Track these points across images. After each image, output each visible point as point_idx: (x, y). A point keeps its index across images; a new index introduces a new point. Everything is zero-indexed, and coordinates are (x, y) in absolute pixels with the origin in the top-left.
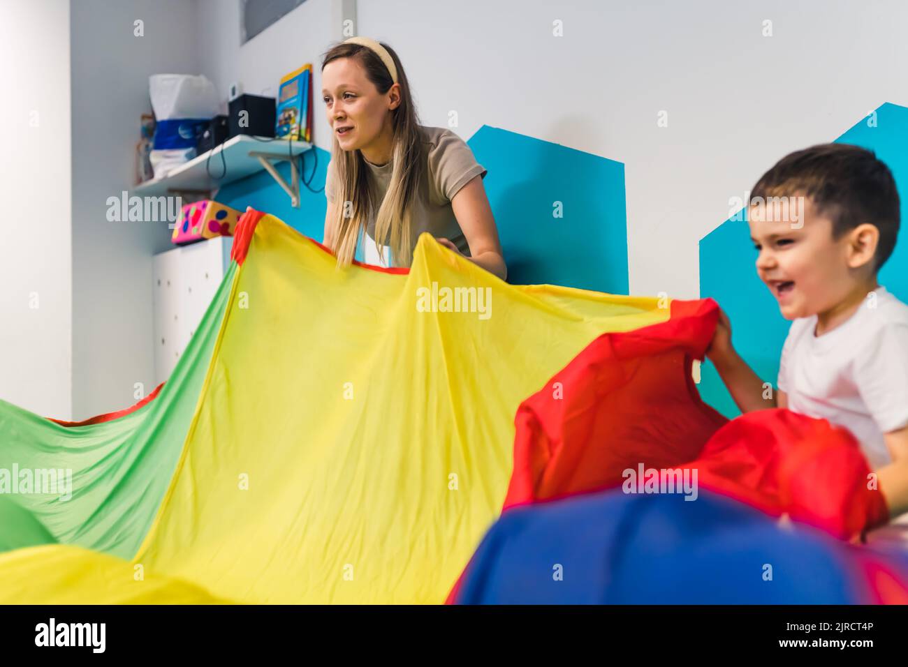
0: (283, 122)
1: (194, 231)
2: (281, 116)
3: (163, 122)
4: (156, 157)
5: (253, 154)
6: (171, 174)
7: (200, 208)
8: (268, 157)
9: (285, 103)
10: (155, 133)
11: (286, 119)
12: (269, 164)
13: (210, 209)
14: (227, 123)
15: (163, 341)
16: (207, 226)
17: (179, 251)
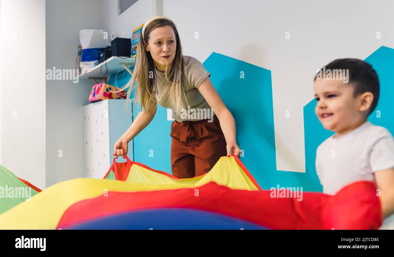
0: (134, 49)
1: (97, 97)
2: (133, 47)
3: (85, 50)
4: (82, 64)
5: (121, 64)
6: (88, 72)
7: (100, 87)
8: (127, 64)
9: (135, 41)
10: (82, 54)
11: (135, 48)
12: (127, 67)
13: (104, 87)
14: (111, 50)
15: (87, 143)
16: (102, 94)
17: (92, 104)
